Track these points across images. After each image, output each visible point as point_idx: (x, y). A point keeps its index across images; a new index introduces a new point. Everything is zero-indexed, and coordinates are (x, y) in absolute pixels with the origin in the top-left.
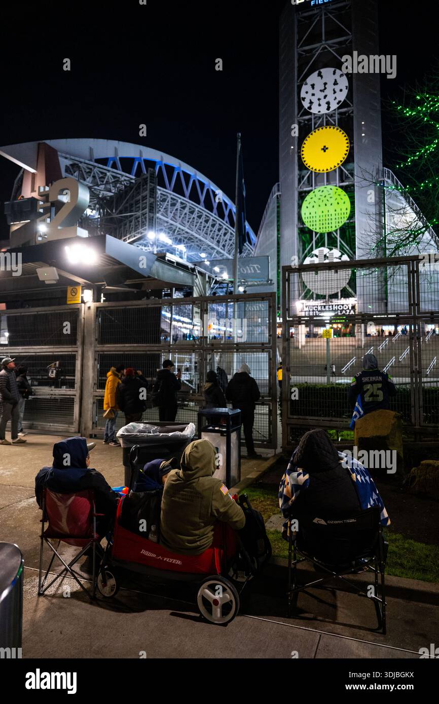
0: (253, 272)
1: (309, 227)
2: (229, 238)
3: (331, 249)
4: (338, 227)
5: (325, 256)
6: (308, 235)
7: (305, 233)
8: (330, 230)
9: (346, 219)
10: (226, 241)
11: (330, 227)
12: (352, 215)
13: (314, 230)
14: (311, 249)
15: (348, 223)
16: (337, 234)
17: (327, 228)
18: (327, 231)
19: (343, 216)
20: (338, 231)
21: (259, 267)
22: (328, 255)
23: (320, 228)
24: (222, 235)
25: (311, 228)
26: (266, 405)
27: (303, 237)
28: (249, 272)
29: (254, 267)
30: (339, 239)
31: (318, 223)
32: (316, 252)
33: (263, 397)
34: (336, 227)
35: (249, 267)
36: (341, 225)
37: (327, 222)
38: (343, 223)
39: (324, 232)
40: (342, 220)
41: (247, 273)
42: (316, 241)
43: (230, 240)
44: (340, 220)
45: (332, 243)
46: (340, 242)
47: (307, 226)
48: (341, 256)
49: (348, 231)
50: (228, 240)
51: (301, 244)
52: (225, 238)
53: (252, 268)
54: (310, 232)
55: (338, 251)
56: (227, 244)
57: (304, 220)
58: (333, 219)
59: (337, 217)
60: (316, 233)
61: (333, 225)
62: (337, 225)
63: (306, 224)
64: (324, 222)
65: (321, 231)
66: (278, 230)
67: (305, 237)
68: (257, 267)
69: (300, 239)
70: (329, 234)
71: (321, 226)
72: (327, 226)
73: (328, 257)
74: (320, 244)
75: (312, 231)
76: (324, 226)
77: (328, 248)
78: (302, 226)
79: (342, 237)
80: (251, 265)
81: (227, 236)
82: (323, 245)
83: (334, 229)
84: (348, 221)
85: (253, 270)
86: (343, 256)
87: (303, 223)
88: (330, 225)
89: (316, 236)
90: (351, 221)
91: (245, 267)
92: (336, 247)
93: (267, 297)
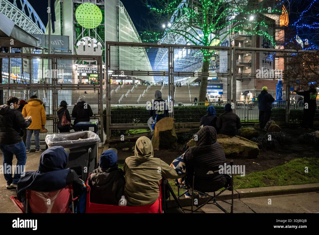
0: (59, 44)
1: (80, 24)
2: (25, 23)
3: (92, 38)
4: (96, 27)
5: (89, 41)
6: (78, 29)
7: (77, 27)
8: (92, 28)
9: (100, 23)
10: (23, 24)
11: (91, 26)
12: (103, 22)
13: (83, 26)
14: (81, 37)
15: (100, 26)
16: (95, 30)
17: (90, 26)
18: (90, 28)
19: (98, 21)
20: (96, 29)
21: (63, 42)
22: (90, 41)
23: (86, 26)
24: (21, 20)
25: (81, 25)
26: (97, 119)
27: (76, 30)
28: (57, 44)
29: (59, 42)
30: (96, 33)
31: (85, 23)
32: (84, 38)
33: (95, 115)
34: (95, 26)
35: (56, 41)
36: (97, 26)
37: (90, 23)
38: (98, 25)
39: (88, 28)
40: (98, 23)
41: (55, 45)
42: (84, 33)
43: (26, 24)
44: (97, 23)
45: (93, 35)
46: (97, 35)
47: (79, 23)
48: (97, 42)
49: (100, 30)
50: (25, 24)
51: (75, 33)
52: (23, 22)
53: (58, 42)
54: (81, 27)
55: (96, 40)
56: (24, 26)
57: (77, 20)
58: (93, 22)
59: (95, 21)
60: (84, 28)
61: (93, 25)
62: (95, 25)
63: (78, 22)
64: (88, 23)
65: (87, 27)
66: (61, 23)
67: (77, 29)
68: (62, 42)
69: (74, 30)
70: (91, 30)
71: (87, 25)
72: (90, 25)
73: (90, 42)
74: (86, 35)
75: (82, 27)
76: (88, 25)
77: (91, 37)
78: (76, 23)
79: (98, 33)
80: (57, 40)
81: (24, 21)
82: (87, 35)
83: (93, 27)
84: (101, 25)
85: (58, 43)
86: (98, 43)
87: (76, 21)
88: (91, 25)
89: (84, 30)
90: (103, 25)
91: (54, 41)
92: (95, 37)
93: (96, 58)
